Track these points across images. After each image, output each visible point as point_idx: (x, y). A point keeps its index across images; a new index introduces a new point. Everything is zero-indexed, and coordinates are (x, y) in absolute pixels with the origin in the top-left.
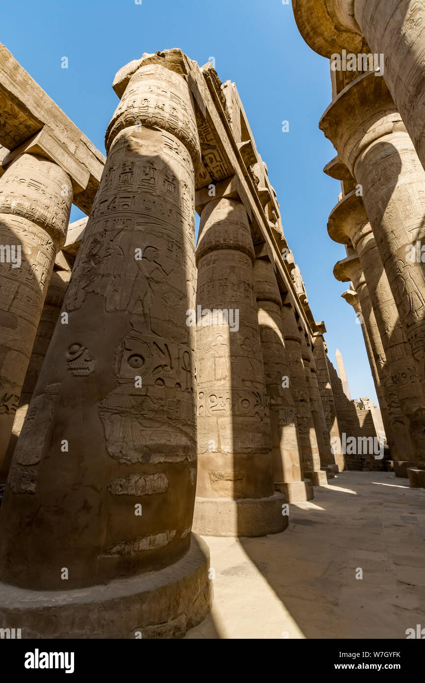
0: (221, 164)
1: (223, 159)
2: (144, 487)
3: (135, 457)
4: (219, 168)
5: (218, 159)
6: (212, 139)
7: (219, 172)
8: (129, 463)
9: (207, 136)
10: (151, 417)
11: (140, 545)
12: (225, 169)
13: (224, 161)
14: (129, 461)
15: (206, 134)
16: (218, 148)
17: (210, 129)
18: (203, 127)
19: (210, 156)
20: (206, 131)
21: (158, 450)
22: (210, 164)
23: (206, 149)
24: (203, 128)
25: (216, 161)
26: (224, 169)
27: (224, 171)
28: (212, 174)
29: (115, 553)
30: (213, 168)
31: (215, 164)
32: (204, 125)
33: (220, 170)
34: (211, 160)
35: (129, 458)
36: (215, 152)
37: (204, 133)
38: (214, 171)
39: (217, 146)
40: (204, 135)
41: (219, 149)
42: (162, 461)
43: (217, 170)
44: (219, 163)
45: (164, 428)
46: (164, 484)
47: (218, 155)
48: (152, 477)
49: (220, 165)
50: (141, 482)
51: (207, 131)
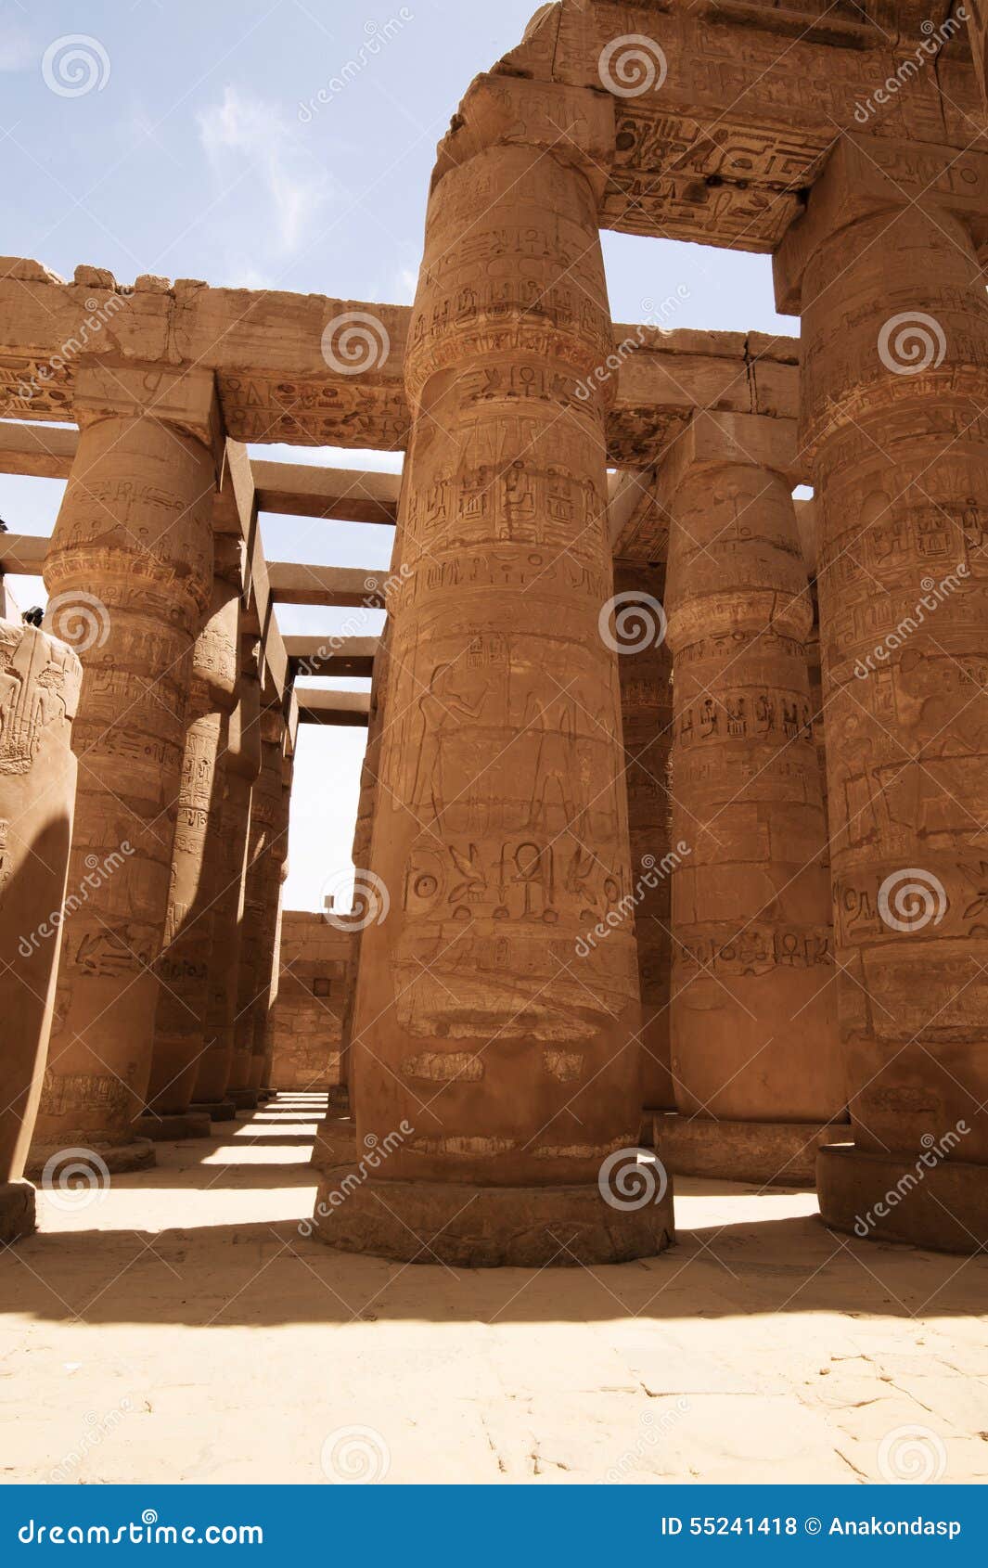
0: (777, 146)
1: (771, 134)
2: (441, 1070)
3: (427, 1027)
4: (782, 159)
5: (757, 145)
6: (698, 130)
7: (791, 167)
8: (420, 1036)
9: (681, 135)
10: (449, 969)
11: (448, 1146)
12: (801, 146)
13: (779, 136)
14: (420, 1033)
15: (673, 134)
16: (731, 129)
17: (673, 118)
18: (652, 131)
19: (731, 158)
20: (667, 130)
21: (462, 1018)
22: (749, 175)
23: (708, 157)
24: (656, 132)
25: (758, 153)
26: (797, 150)
27: (805, 151)
28: (777, 187)
29: (418, 1149)
30: (767, 173)
31: (759, 163)
32: (653, 124)
33: (789, 161)
34: (746, 165)
35: (419, 1030)
36: (735, 141)
37: (669, 135)
38: (776, 175)
39: (724, 126)
40: (670, 139)
41: (738, 129)
42: (468, 1035)
43: (781, 167)
44: (770, 153)
45: (472, 985)
46: (474, 1070)
47: (748, 141)
48: (451, 1057)
49: (778, 151)
50: (437, 1062)
51: (671, 128)
